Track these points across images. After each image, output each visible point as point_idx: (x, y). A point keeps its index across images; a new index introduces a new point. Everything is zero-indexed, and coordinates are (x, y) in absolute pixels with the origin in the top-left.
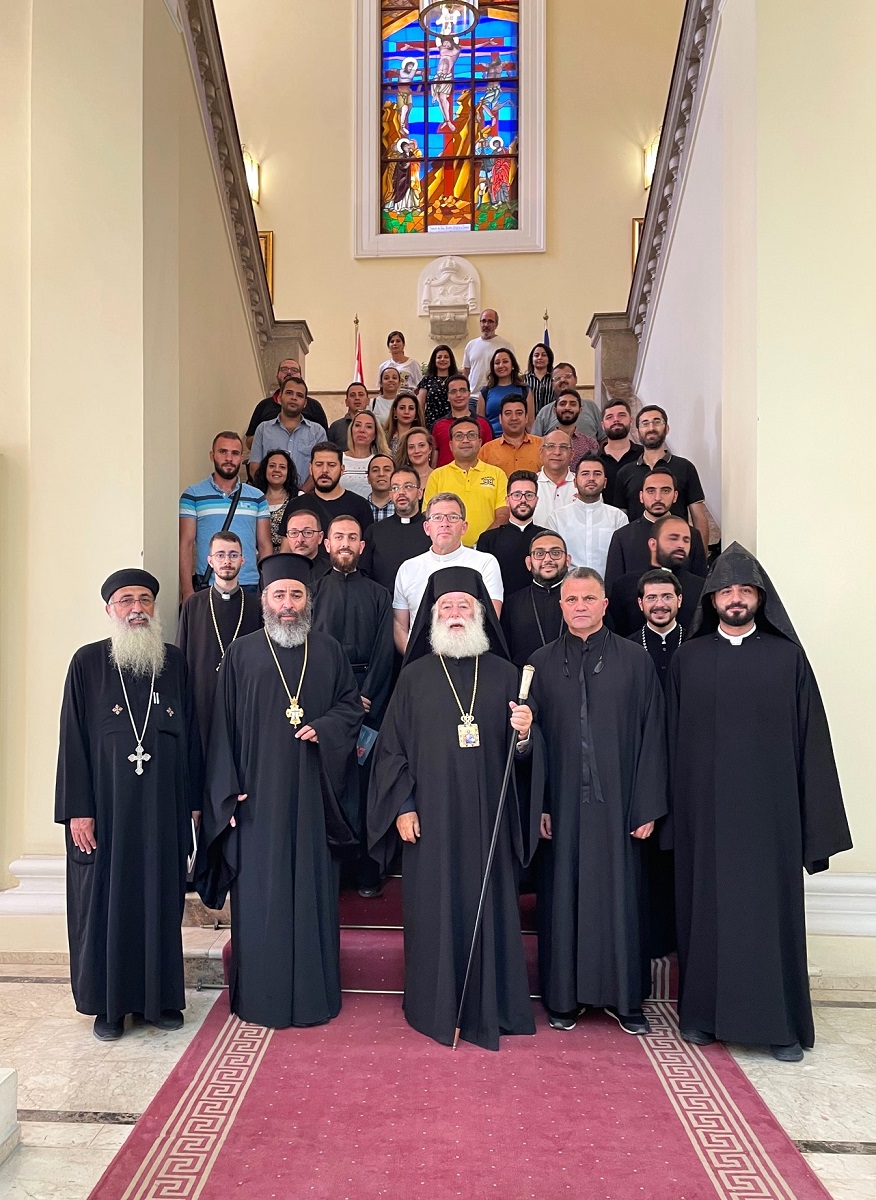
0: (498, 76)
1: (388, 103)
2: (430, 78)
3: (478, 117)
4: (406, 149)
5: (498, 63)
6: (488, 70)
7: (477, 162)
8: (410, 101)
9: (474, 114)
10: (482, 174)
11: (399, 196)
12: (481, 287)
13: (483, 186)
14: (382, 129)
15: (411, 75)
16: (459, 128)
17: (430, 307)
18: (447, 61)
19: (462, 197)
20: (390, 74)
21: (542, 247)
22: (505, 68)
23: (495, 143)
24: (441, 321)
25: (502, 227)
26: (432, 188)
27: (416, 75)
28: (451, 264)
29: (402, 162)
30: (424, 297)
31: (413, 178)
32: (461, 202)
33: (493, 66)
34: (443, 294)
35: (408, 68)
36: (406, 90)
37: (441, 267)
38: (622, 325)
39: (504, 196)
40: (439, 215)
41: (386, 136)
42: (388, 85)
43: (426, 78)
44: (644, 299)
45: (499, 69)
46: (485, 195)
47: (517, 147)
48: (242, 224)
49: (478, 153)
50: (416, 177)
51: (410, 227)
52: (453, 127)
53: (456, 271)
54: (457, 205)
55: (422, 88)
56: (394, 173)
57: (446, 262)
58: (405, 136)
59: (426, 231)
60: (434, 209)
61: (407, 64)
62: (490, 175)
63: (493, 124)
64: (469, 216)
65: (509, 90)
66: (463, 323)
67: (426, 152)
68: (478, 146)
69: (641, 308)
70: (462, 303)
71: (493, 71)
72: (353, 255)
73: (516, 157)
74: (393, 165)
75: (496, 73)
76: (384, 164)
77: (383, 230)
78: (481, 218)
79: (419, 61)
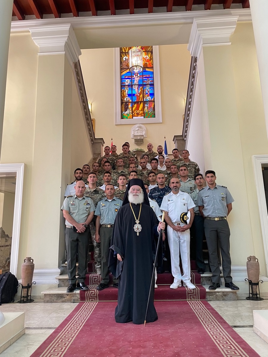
0: (149, 83)
1: (123, 89)
3: (145, 92)
4: (127, 100)
5: (149, 81)
7: (145, 103)
8: (128, 89)
9: (143, 92)
10: (146, 105)
11: (126, 110)
12: (147, 131)
13: (146, 108)
14: (121, 95)
15: (128, 83)
16: (140, 95)
17: (134, 136)
18: (136, 80)
19: (141, 111)
20: (123, 83)
21: (161, 122)
22: (150, 81)
23: (149, 98)
24: (137, 139)
25: (151, 117)
26: (134, 109)
27: (129, 83)
28: (139, 126)
29: (126, 103)
30: (133, 134)
31: (129, 106)
33: (148, 81)
34: (137, 133)
36: (127, 87)
37: (137, 126)
38: (181, 138)
39: (151, 110)
40: (136, 115)
41: (122, 97)
42: (123, 85)
43: (132, 84)
44: (186, 132)
46: (147, 110)
47: (154, 99)
48: (87, 115)
49: (145, 100)
50: (130, 106)
52: (139, 95)
53: (140, 127)
54: (140, 112)
55: (131, 86)
56: (124, 105)
57: (138, 125)
58: (127, 97)
59: (133, 118)
60: (135, 113)
61: (127, 81)
62: (148, 105)
63: (148, 94)
64: (143, 115)
65: (152, 86)
66: (142, 139)
67: (132, 100)
69: (186, 134)
70: (142, 135)
72: (115, 124)
73: (154, 101)
74: (124, 103)
75: (148, 83)
76: (122, 103)
77: (122, 118)
78: (146, 115)
79: (130, 80)
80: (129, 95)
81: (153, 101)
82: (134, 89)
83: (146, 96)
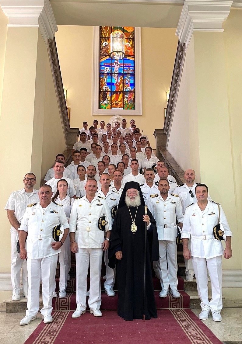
1: (101, 77)
2: (112, 72)
3: (125, 82)
4: (106, 89)
5: (130, 70)
6: (127, 71)
7: (124, 93)
8: (107, 77)
10: (126, 96)
11: (104, 100)
13: (126, 99)
14: (100, 84)
15: (107, 71)
16: (120, 84)
18: (116, 69)
19: (120, 101)
20: (102, 71)
21: (141, 114)
23: (129, 89)
25: (131, 109)
26: (113, 99)
28: (118, 117)
29: (105, 92)
31: (108, 96)
32: (120, 102)
33: (128, 70)
35: (107, 70)
36: (106, 75)
37: (115, 118)
38: (162, 132)
39: (132, 101)
40: (114, 105)
41: (101, 86)
42: (101, 73)
44: (168, 126)
45: (130, 71)
46: (127, 101)
47: (134, 90)
49: (125, 91)
50: (109, 96)
51: (107, 108)
52: (118, 84)
53: (119, 119)
55: (110, 74)
56: (103, 95)
57: (117, 117)
58: (106, 86)
59: (111, 109)
61: (106, 69)
62: (128, 96)
63: (129, 84)
64: (122, 106)
65: (132, 77)
68: (125, 89)
69: (167, 128)
71: (128, 71)
72: (92, 114)
74: (103, 92)
75: (129, 72)
76: (100, 92)
77: (100, 108)
78: (125, 106)
79: (109, 68)
80: (108, 84)
81: (133, 92)
82: (113, 77)
83: (126, 87)
